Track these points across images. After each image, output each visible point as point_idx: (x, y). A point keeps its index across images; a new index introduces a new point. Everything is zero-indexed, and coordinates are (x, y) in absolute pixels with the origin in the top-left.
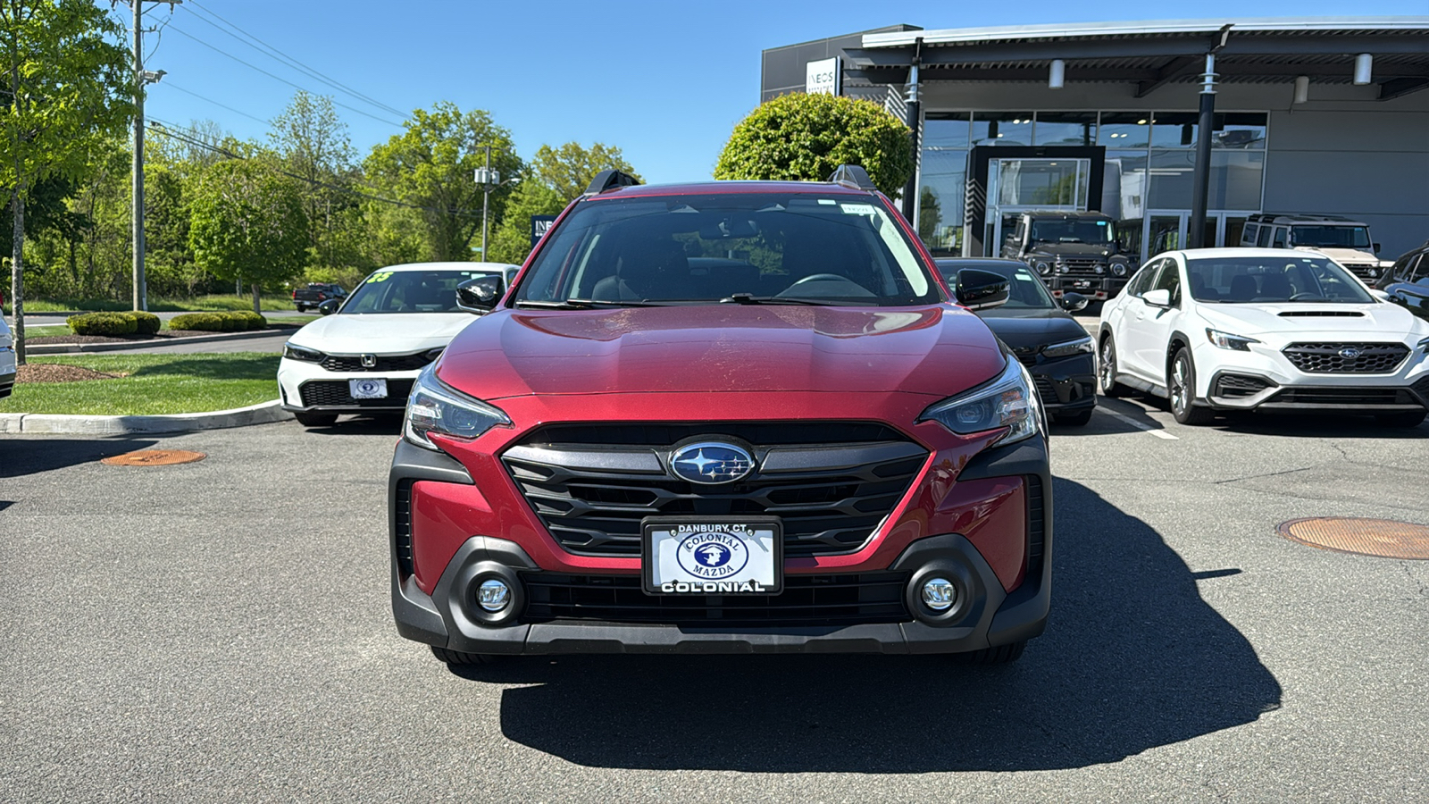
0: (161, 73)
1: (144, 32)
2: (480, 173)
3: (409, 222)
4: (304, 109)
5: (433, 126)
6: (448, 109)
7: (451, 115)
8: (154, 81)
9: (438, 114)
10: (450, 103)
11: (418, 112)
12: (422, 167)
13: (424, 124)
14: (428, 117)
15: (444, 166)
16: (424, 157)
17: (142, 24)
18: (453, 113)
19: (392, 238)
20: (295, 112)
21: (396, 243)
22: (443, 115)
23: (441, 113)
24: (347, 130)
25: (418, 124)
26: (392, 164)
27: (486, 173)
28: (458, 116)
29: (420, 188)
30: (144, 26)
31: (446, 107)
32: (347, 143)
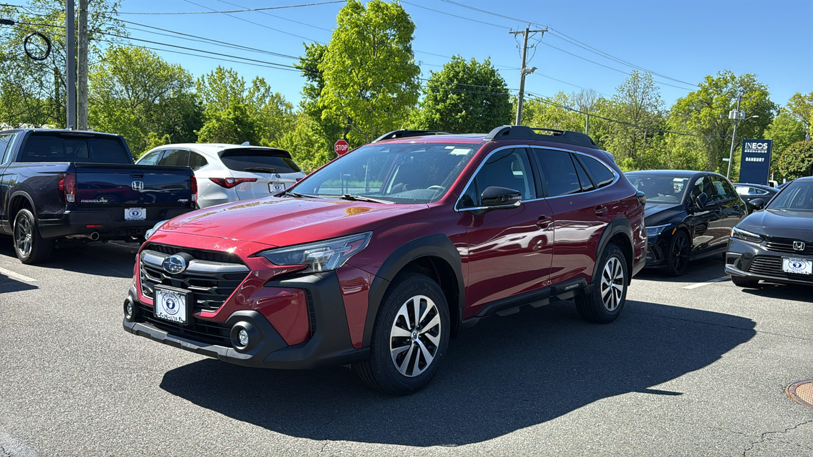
0: (534, 69)
1: (528, 48)
2: (733, 113)
3: (693, 143)
4: (636, 78)
5: (716, 85)
6: (727, 75)
7: (729, 78)
8: (530, 73)
9: (720, 78)
10: (728, 71)
11: (708, 78)
12: (705, 111)
13: (710, 84)
14: (713, 80)
15: (719, 109)
16: (708, 104)
17: (528, 43)
18: (730, 76)
19: (681, 152)
20: (630, 82)
21: (684, 155)
22: (723, 78)
23: (722, 77)
24: (659, 91)
25: (707, 84)
26: (685, 110)
27: (736, 113)
28: (733, 78)
29: (703, 123)
30: (529, 45)
31: (726, 74)
32: (658, 98)
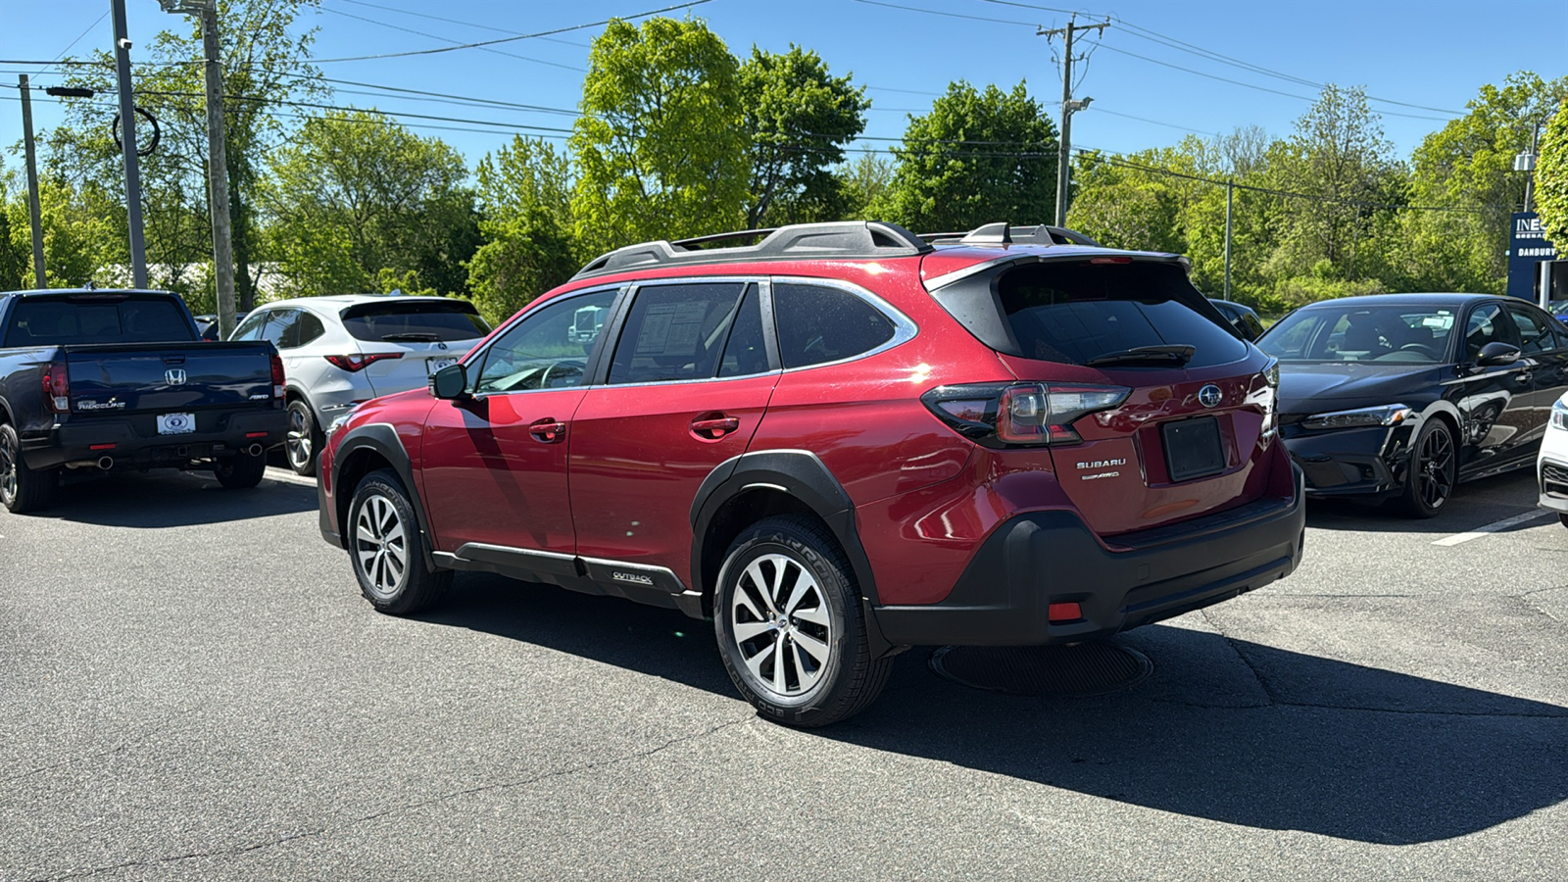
2: (1523, 159)
3: (1456, 221)
4: (1332, 102)
5: (1505, 104)
6: (1525, 81)
7: (1530, 86)
8: (1081, 109)
9: (1511, 88)
10: (1527, 72)
11: (1486, 89)
12: (1481, 156)
13: (1491, 102)
14: (1496, 94)
15: (1507, 151)
16: (1489, 142)
18: (1532, 83)
19: (1433, 242)
20: (1321, 109)
21: (1439, 247)
22: (1518, 88)
23: (1515, 86)
24: (1380, 122)
25: (1485, 102)
26: (1441, 157)
27: (1529, 157)
28: (1539, 86)
29: (1476, 181)
31: (1523, 78)
32: (1378, 137)
